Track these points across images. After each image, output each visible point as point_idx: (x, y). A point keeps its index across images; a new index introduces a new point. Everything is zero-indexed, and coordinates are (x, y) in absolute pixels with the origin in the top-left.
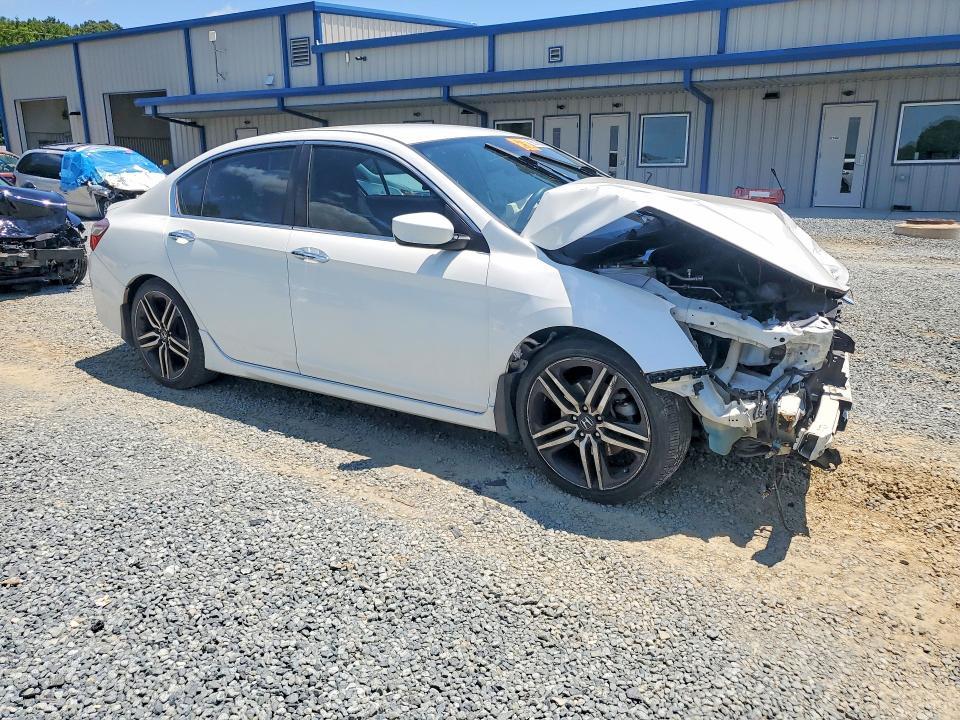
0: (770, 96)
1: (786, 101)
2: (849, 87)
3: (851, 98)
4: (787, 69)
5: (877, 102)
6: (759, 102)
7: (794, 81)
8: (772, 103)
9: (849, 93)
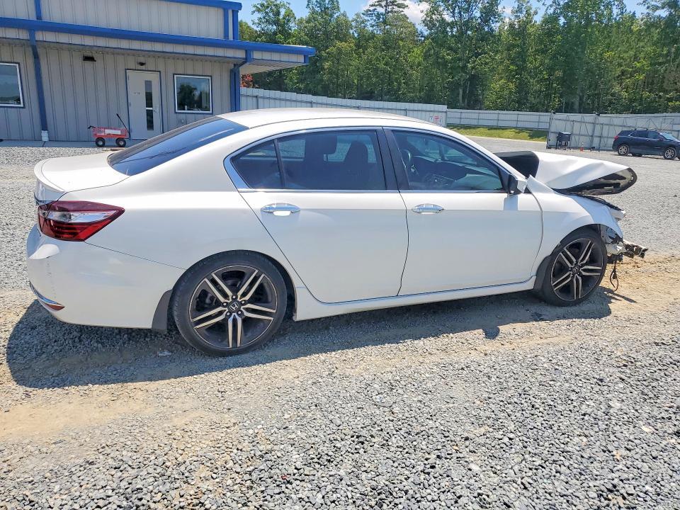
0: (88, 58)
1: (99, 63)
2: (142, 60)
3: (143, 67)
4: (101, 42)
5: (160, 72)
6: (78, 61)
7: (104, 50)
8: (88, 64)
9: (142, 64)
